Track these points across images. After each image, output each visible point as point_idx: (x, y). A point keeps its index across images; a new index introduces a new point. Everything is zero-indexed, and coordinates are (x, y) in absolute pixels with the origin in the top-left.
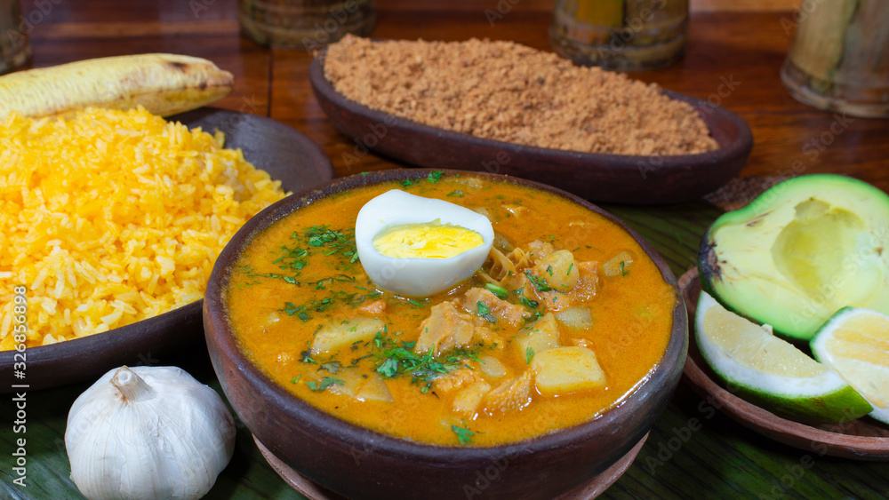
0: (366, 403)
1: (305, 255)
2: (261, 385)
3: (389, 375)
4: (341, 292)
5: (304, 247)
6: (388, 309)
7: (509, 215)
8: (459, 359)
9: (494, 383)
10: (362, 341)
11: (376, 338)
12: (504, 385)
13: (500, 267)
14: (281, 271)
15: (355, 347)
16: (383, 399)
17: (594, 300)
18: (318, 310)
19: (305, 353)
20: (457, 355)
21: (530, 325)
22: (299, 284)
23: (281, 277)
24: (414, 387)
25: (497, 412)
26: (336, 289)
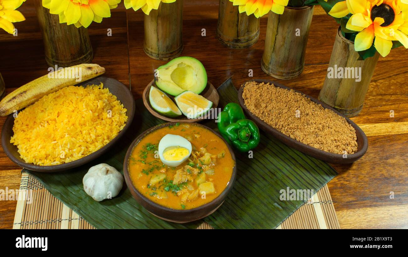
0: (162, 199)
1: (146, 153)
2: (139, 195)
3: (167, 190)
4: (156, 165)
5: (146, 151)
6: (167, 171)
7: (196, 138)
8: (183, 185)
9: (190, 192)
10: (161, 181)
11: (164, 180)
12: (193, 193)
13: (193, 156)
14: (141, 159)
15: (159, 183)
16: (166, 198)
17: (215, 166)
18: (150, 172)
19: (148, 185)
20: (183, 184)
21: (199, 175)
22: (145, 164)
23: (141, 161)
24: (173, 194)
25: (191, 201)
26: (155, 165)
